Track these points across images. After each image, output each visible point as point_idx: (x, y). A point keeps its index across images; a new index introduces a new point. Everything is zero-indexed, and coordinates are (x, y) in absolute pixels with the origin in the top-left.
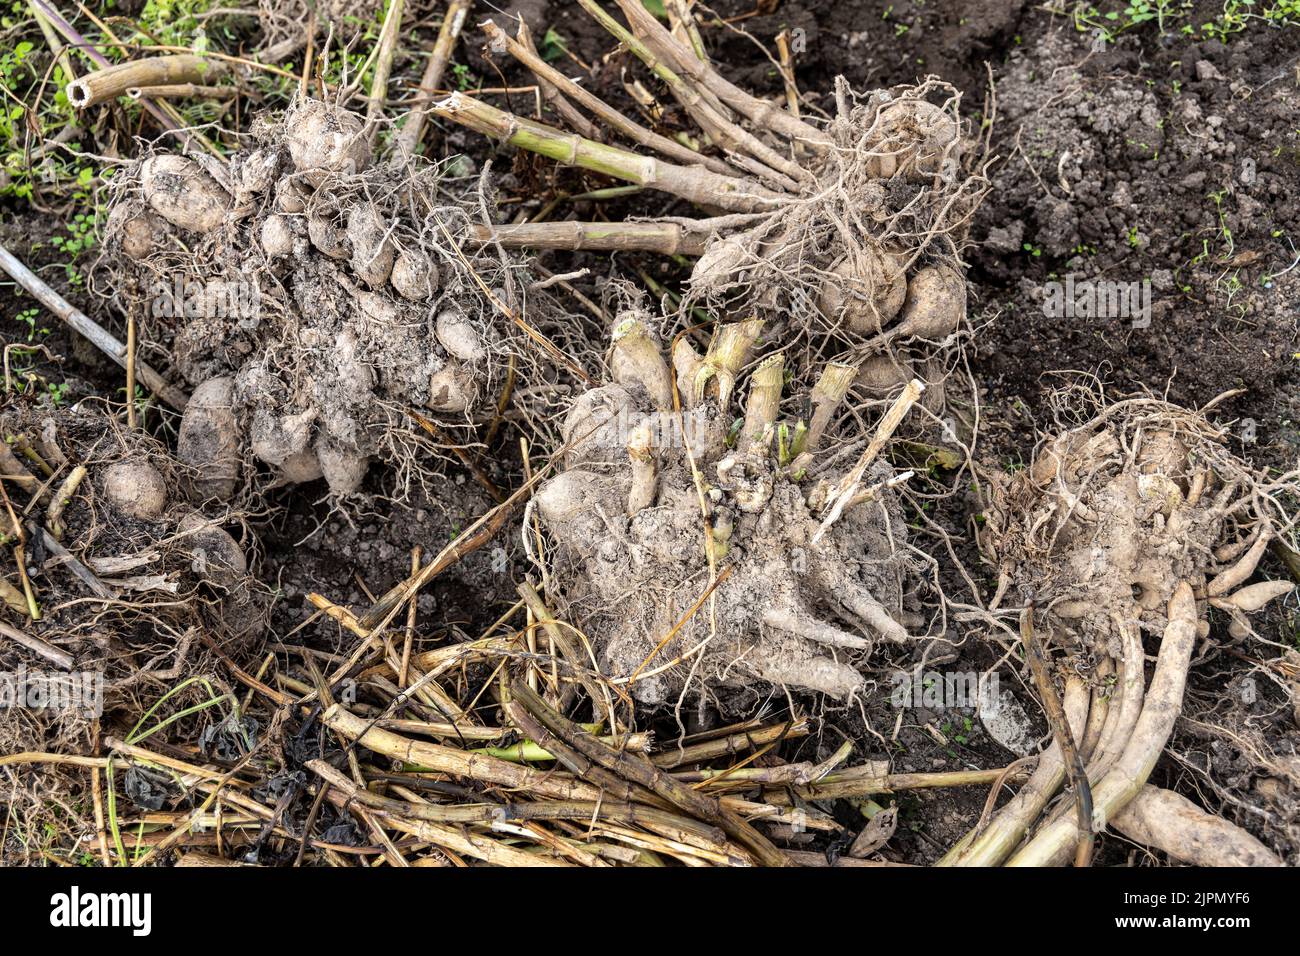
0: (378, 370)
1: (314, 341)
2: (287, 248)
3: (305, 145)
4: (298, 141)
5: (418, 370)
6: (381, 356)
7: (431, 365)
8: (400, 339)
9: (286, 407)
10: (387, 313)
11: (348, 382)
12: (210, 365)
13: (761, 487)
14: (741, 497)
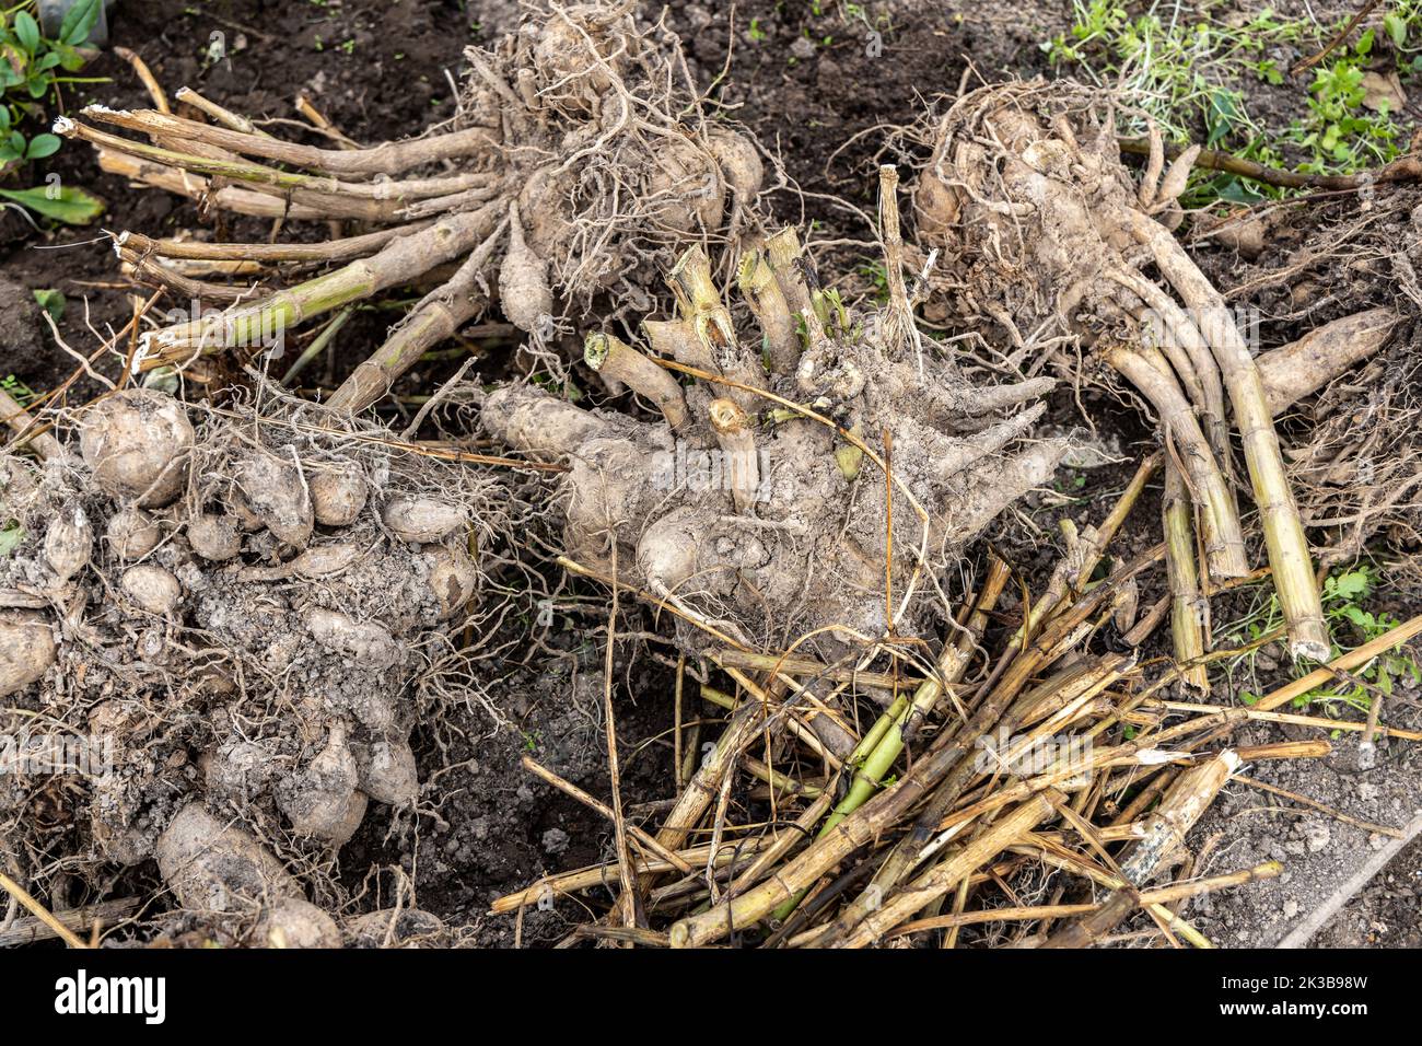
0: (384, 618)
1: (285, 656)
2: (176, 589)
3: (140, 448)
4: (129, 450)
5: (412, 585)
6: (374, 600)
7: (422, 568)
8: (374, 569)
9: (307, 753)
10: (344, 553)
11: (373, 649)
12: (156, 813)
13: (848, 365)
14: (841, 387)
